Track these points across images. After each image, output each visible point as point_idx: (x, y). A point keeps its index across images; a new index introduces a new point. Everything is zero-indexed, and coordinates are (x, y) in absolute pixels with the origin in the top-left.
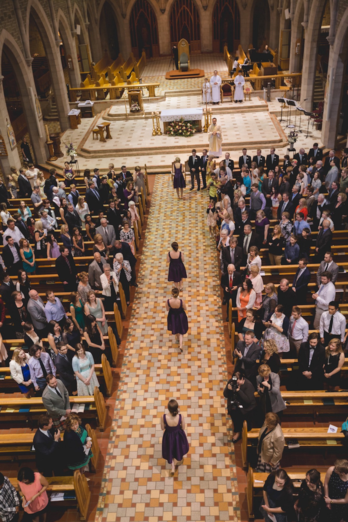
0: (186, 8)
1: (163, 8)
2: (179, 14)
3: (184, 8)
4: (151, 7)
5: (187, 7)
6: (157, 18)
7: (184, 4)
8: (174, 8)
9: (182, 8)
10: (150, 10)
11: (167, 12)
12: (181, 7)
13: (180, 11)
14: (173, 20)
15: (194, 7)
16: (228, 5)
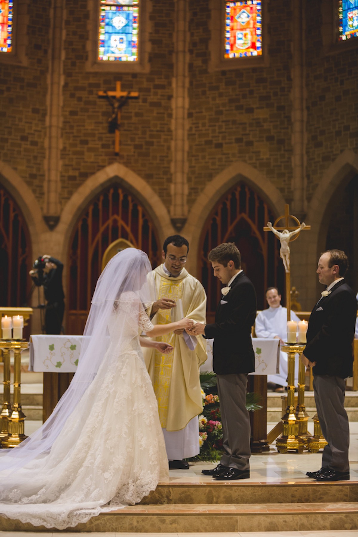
0: (121, 223)
1: (52, 211)
2: (99, 236)
3: (115, 221)
4: (17, 208)
5: (126, 221)
6: (33, 238)
7: (116, 212)
8: (85, 222)
9: (110, 222)
10: (12, 215)
11: (63, 227)
12: (106, 219)
13: (102, 229)
14: (79, 251)
15: (146, 222)
16: (250, 221)
